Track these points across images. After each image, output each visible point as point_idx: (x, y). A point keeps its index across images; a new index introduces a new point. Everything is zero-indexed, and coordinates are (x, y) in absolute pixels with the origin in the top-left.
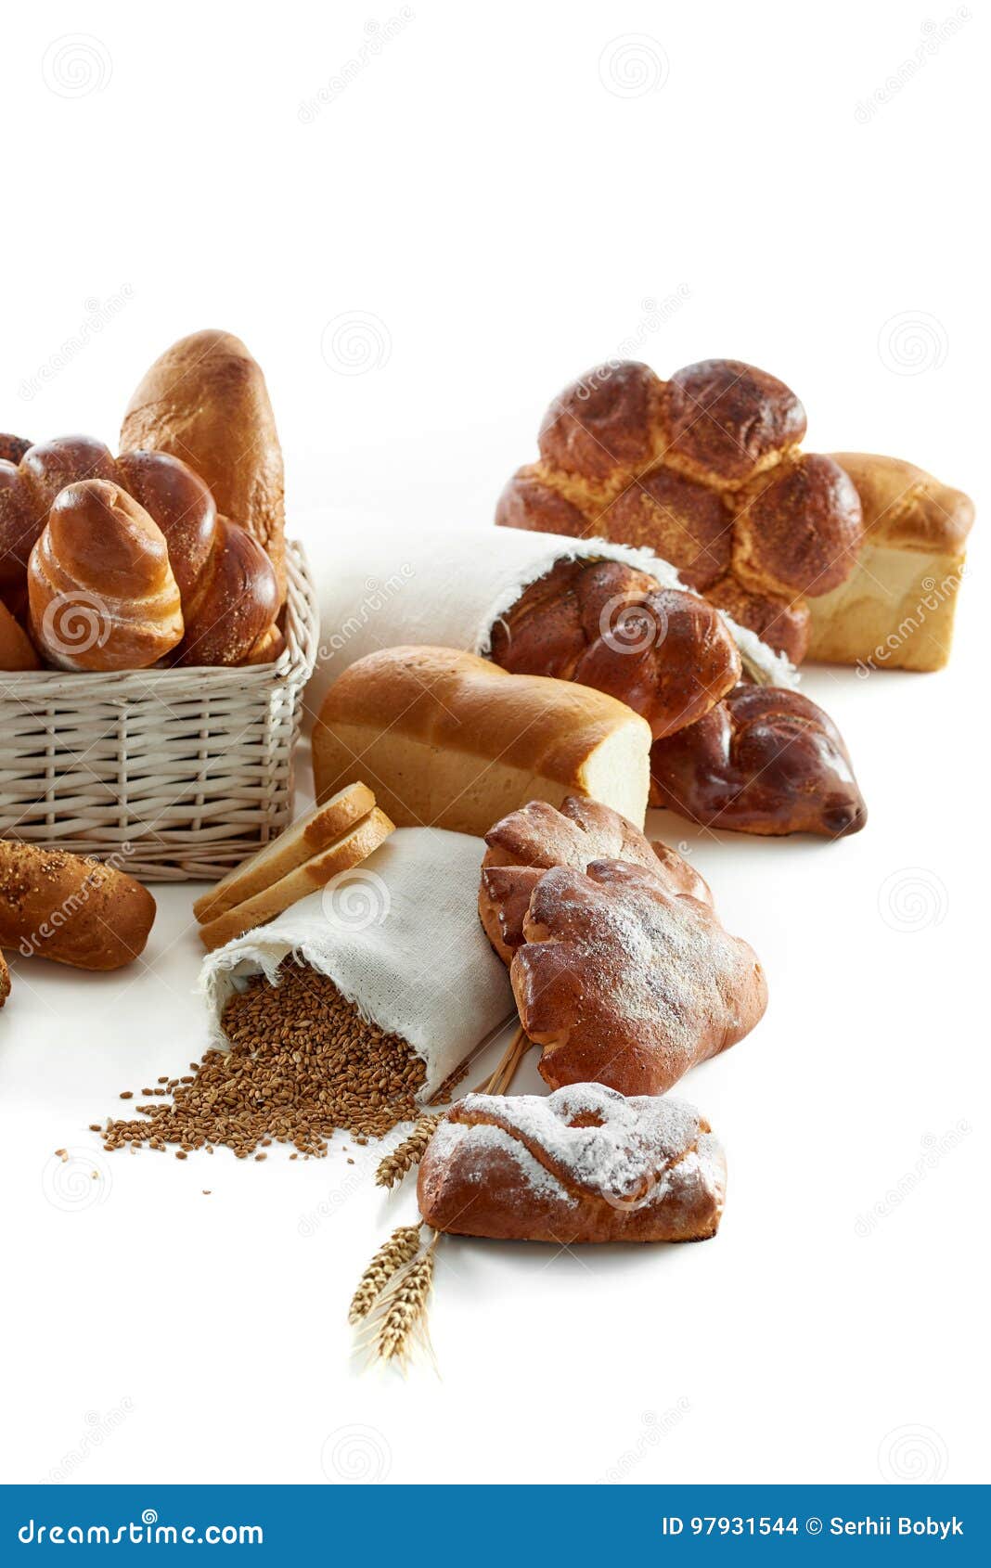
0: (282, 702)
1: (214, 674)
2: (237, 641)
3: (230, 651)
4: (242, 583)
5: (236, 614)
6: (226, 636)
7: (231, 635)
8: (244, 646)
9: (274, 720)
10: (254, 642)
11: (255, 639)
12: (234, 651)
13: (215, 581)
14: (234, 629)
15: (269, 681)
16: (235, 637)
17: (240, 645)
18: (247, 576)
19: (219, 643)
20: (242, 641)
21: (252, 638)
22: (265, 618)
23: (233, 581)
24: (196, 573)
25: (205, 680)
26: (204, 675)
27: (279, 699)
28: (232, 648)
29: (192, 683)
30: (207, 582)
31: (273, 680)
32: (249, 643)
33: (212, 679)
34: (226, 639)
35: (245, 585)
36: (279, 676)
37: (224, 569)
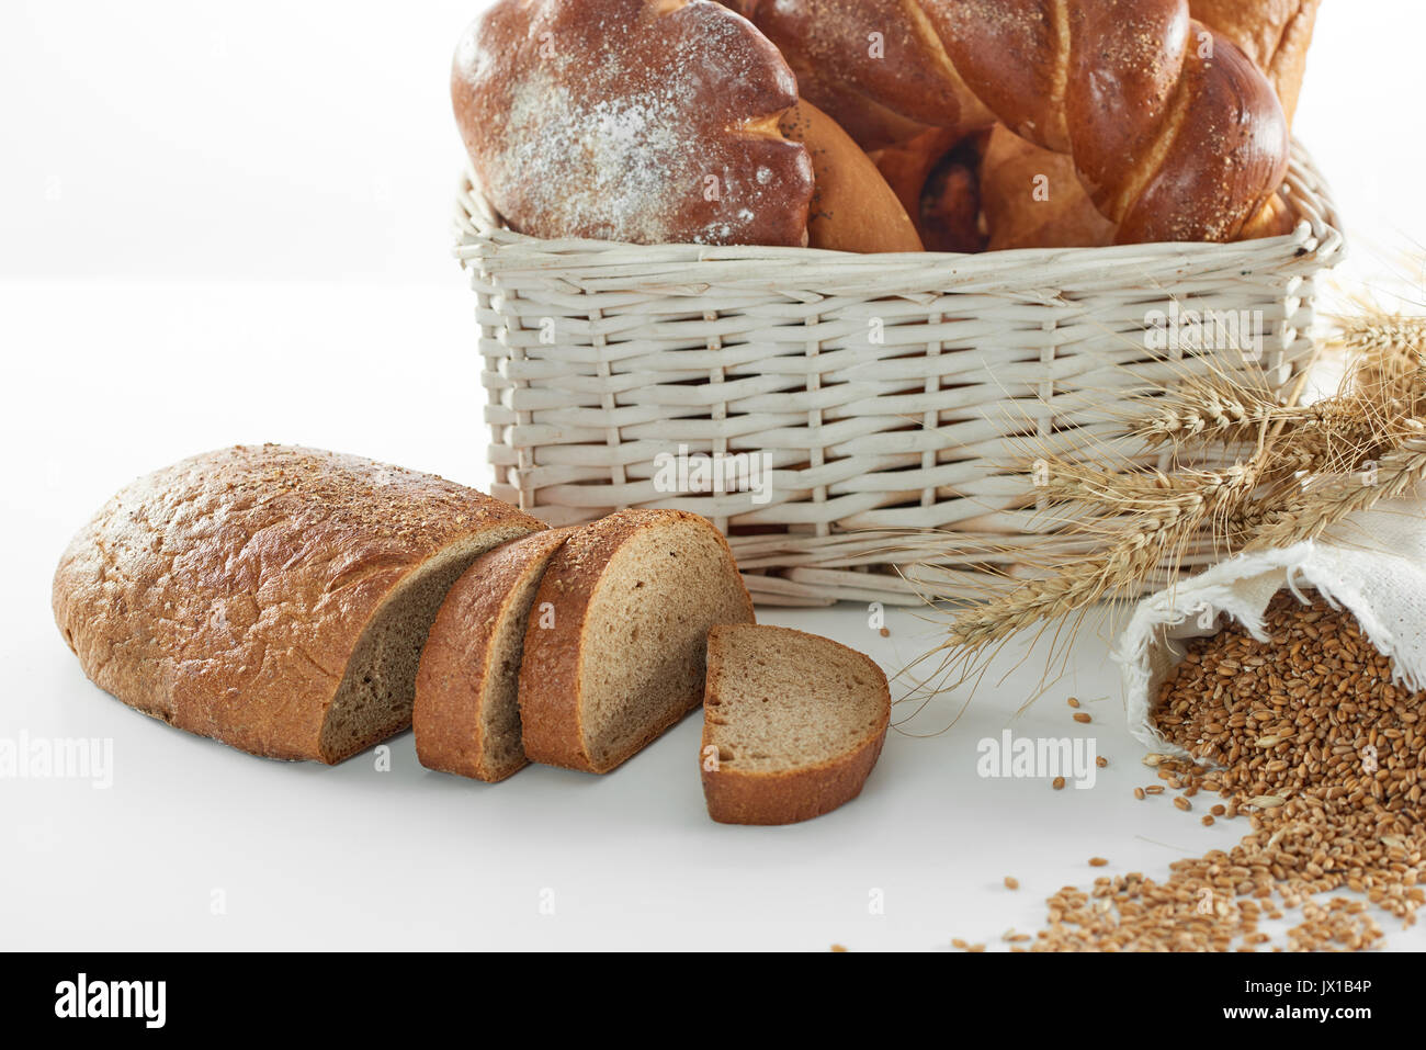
0: (1298, 302)
1: (1193, 252)
2: (1228, 208)
3: (1216, 224)
4: (1236, 112)
5: (1228, 161)
6: (1211, 197)
7: (1219, 195)
8: (1239, 215)
9: (1288, 329)
10: (1252, 211)
11: (1255, 203)
12: (1222, 223)
13: (1190, 111)
14: (1225, 184)
15: (1286, 261)
16: (1226, 199)
17: (1232, 213)
18: (1243, 101)
19: (1200, 209)
20: (1235, 207)
21: (1251, 202)
22: (1271, 170)
23: (1222, 109)
24: (1163, 98)
25: (1183, 260)
26: (1181, 254)
27: (1296, 293)
28: (1219, 218)
29: (1163, 265)
30: (1178, 116)
31: (1293, 258)
32: (1246, 210)
33: (1194, 259)
34: (1211, 203)
35: (1240, 116)
36: (1301, 252)
37: (1206, 93)
